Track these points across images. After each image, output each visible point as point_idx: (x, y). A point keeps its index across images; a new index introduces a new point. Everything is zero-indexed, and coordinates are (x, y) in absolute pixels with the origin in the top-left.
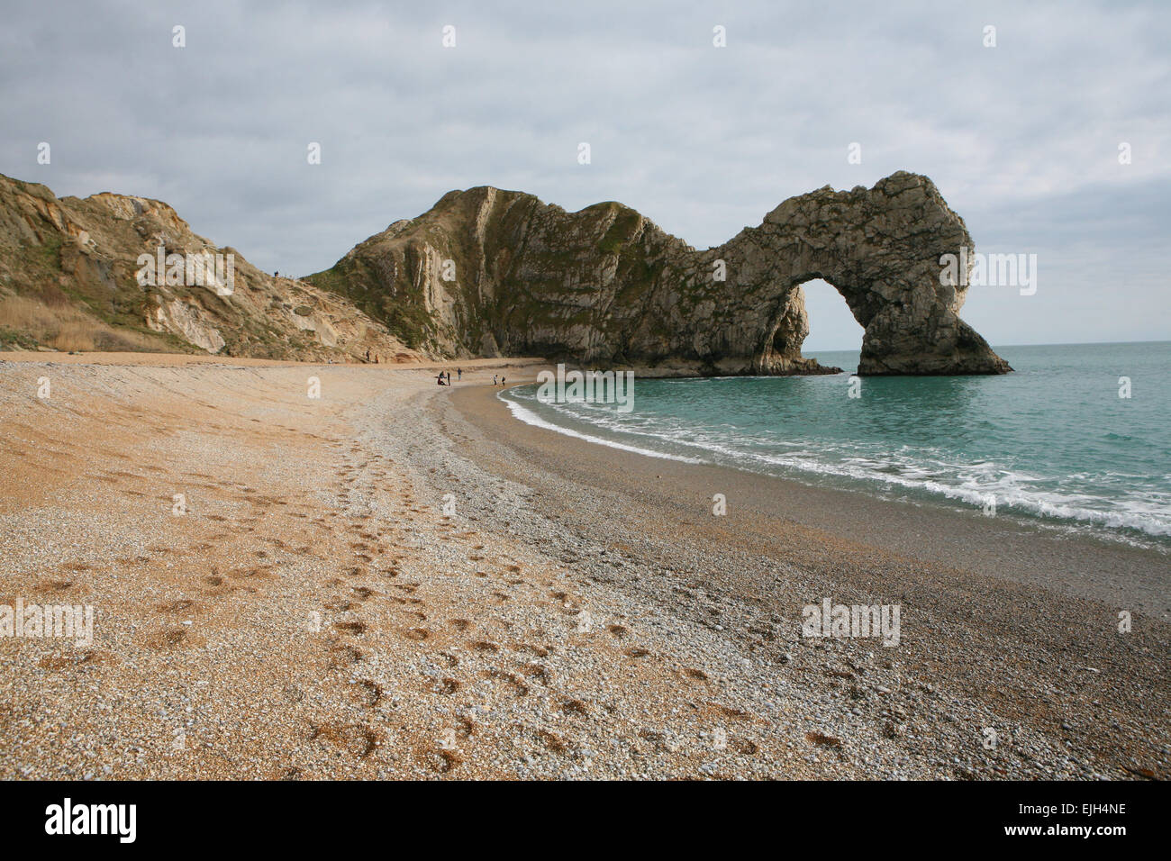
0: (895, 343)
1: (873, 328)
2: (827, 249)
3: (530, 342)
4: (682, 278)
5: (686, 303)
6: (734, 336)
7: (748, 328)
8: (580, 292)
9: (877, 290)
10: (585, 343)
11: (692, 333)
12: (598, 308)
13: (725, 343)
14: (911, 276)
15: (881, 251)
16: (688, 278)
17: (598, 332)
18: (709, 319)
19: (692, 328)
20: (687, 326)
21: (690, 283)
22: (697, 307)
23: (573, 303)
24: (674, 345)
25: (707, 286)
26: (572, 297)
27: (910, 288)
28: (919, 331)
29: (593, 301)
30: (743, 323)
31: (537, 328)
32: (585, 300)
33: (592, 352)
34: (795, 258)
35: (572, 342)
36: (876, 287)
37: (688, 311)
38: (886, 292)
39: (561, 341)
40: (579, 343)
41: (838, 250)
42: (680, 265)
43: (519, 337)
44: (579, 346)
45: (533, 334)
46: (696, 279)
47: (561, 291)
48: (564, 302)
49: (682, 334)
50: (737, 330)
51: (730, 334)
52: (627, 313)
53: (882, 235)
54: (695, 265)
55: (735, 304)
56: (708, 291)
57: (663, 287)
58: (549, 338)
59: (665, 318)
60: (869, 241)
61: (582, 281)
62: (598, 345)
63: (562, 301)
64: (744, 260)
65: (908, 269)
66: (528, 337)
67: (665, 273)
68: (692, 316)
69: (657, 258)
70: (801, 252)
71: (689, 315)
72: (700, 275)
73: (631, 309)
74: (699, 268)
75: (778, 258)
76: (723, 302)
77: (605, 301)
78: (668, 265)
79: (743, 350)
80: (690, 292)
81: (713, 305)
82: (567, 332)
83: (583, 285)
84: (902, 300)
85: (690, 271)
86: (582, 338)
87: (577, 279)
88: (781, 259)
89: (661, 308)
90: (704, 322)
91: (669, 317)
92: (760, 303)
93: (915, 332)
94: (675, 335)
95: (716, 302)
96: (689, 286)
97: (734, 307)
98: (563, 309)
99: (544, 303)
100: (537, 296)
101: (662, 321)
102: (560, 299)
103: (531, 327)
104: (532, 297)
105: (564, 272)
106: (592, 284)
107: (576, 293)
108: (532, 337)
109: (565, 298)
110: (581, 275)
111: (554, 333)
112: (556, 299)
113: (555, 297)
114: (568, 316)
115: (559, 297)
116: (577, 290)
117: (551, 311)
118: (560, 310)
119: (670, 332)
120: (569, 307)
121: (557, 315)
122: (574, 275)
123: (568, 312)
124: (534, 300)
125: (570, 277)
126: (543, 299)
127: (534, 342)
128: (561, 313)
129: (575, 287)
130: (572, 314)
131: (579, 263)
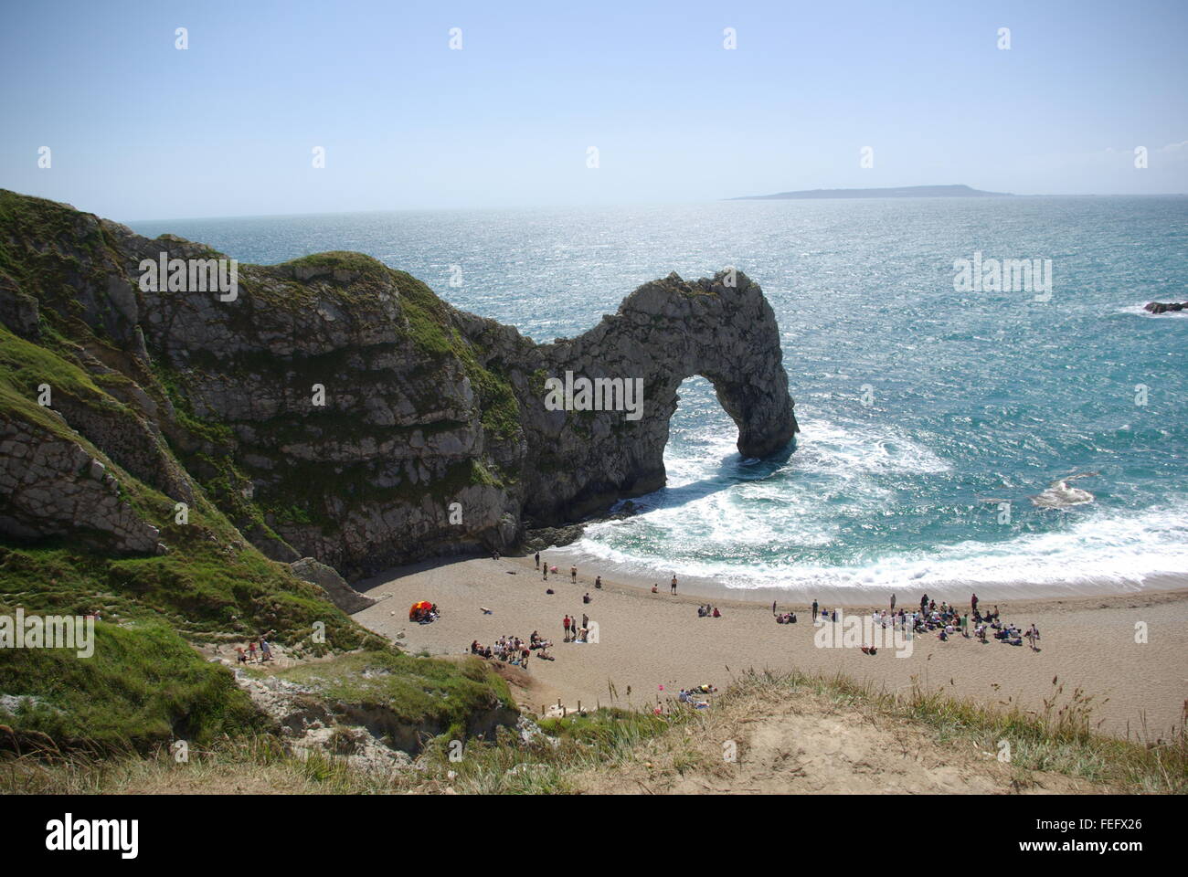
1: (759, 418)
2: (713, 346)
3: (361, 547)
7: (656, 439)
8: (429, 430)
9: (755, 384)
11: (599, 460)
13: (635, 461)
17: (495, 493)
18: (610, 437)
19: (597, 452)
20: (590, 451)
22: (594, 423)
23: (425, 452)
24: (583, 481)
26: (416, 440)
29: (469, 443)
31: (367, 515)
34: (683, 355)
36: (753, 381)
37: (586, 431)
38: (763, 386)
40: (487, 516)
41: (721, 346)
44: (488, 523)
45: (361, 531)
47: (381, 434)
48: (399, 453)
49: (587, 462)
50: (644, 444)
51: (638, 451)
58: (409, 528)
59: (555, 446)
61: (421, 411)
63: (392, 452)
64: (622, 357)
66: (349, 539)
68: (593, 436)
70: (689, 349)
71: (589, 436)
75: (666, 355)
78: (513, 367)
83: (429, 415)
84: (772, 390)
86: (489, 508)
87: (408, 407)
88: (669, 356)
89: (540, 432)
90: (606, 442)
91: (557, 441)
94: (577, 467)
98: (402, 466)
99: (338, 464)
100: (308, 452)
101: (551, 452)
102: (385, 448)
103: (344, 518)
104: (290, 455)
105: (356, 393)
106: (450, 414)
107: (417, 433)
108: (363, 536)
109: (397, 445)
110: (410, 397)
111: (417, 516)
112: (373, 450)
113: (368, 448)
114: (425, 476)
115: (378, 444)
116: (416, 426)
117: (375, 474)
118: (396, 469)
119: (569, 464)
120: (417, 461)
121: (397, 480)
122: (391, 399)
123: (421, 468)
124: (301, 460)
125: (382, 403)
126: (335, 456)
127: (371, 545)
128: (403, 474)
129: (410, 421)
130: (433, 473)
131: (386, 375)
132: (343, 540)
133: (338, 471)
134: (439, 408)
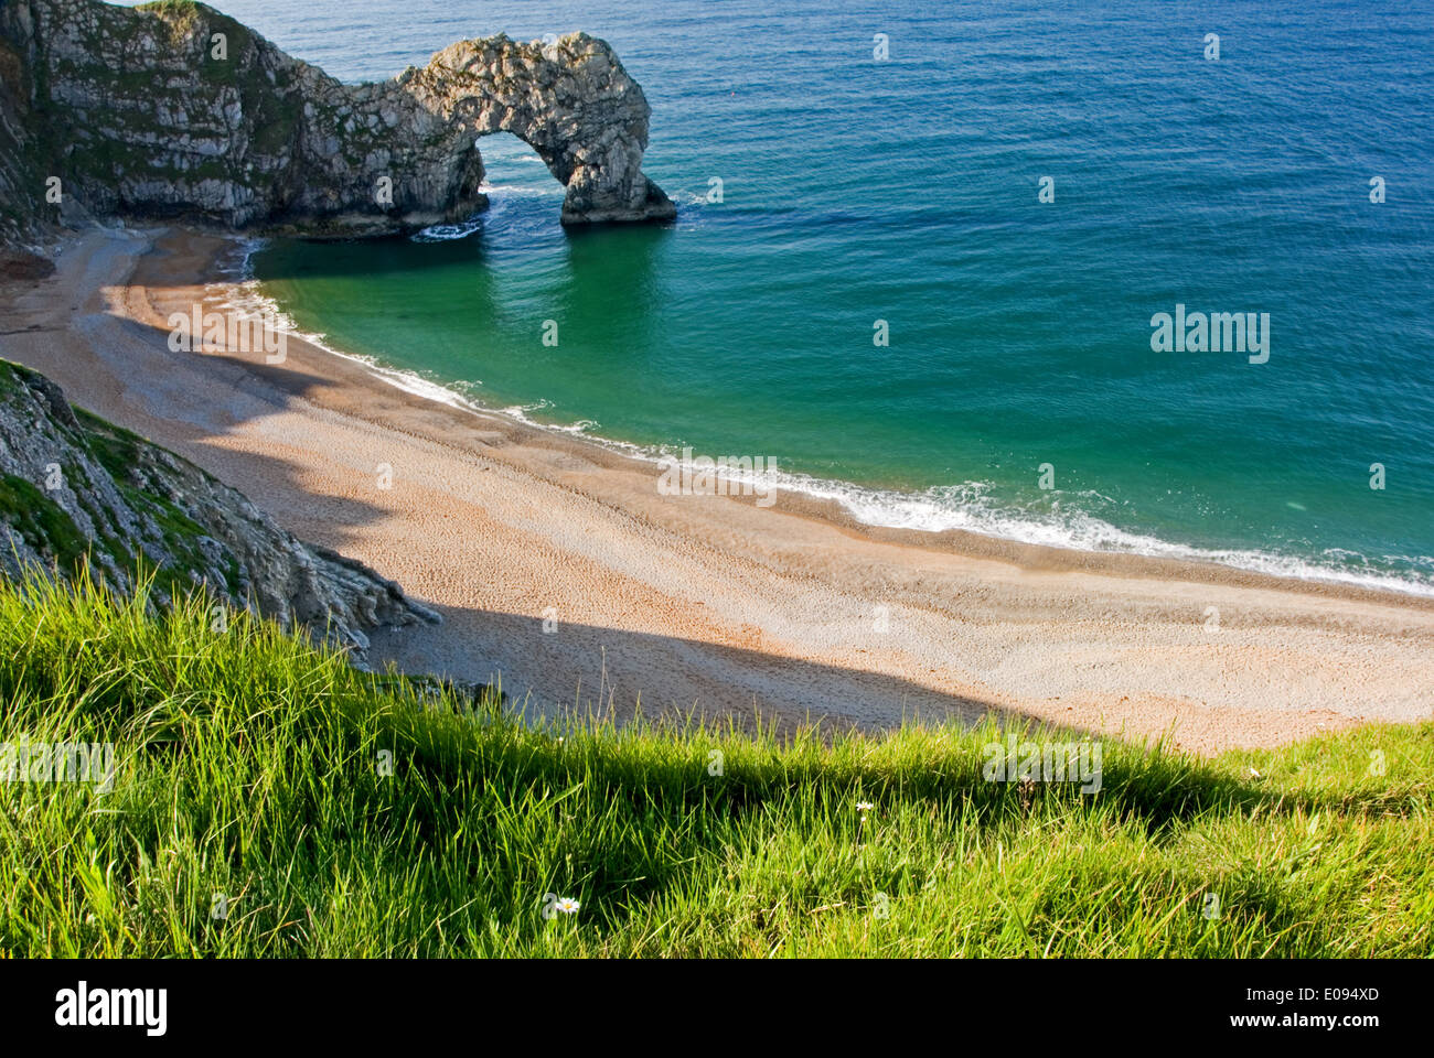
0: (597, 199)
1: (574, 187)
2: (518, 107)
3: (129, 199)
4: (337, 120)
5: (350, 150)
6: (421, 189)
8: (195, 135)
9: (573, 151)
10: (229, 203)
11: (368, 185)
12: (231, 156)
13: (410, 196)
14: (604, 140)
15: (574, 115)
16: (344, 118)
17: (242, 188)
18: (386, 170)
19: (366, 180)
20: (359, 177)
21: (350, 125)
22: (367, 156)
23: (189, 149)
24: (347, 199)
25: (374, 130)
26: (184, 140)
27: (604, 151)
28: (616, 189)
29: (223, 149)
30: (430, 177)
31: (138, 182)
32: (206, 146)
33: (242, 214)
34: (481, 111)
35: (208, 202)
36: (572, 148)
37: (358, 161)
39: (187, 199)
40: (221, 202)
41: (529, 109)
42: (326, 100)
43: (107, 193)
44: (220, 206)
45: (131, 190)
46: (355, 121)
47: (161, 131)
48: (171, 146)
49: (355, 186)
50: (424, 183)
51: (415, 187)
52: (275, 163)
53: (574, 100)
54: (347, 103)
55: (414, 154)
56: (375, 137)
57: (312, 128)
58: (165, 195)
59: (326, 168)
60: (561, 103)
61: (193, 119)
62: (247, 204)
63: (166, 144)
64: (416, 105)
65: (600, 133)
66: (123, 193)
67: (309, 110)
68: (364, 166)
69: (289, 90)
70: (488, 107)
71: (359, 166)
72: (359, 117)
73: (280, 157)
74: (354, 107)
76: (398, 151)
77: (238, 149)
78: (309, 100)
79: (435, 204)
80: (353, 138)
81: (387, 154)
82: (195, 189)
83: (198, 125)
84: (599, 162)
85: (344, 110)
86: (224, 197)
87: (184, 117)
89: (315, 154)
90: (381, 173)
91: (330, 165)
92: (447, 156)
93: (612, 191)
94: (344, 187)
95: (390, 151)
96: (349, 130)
97: (415, 158)
98: (172, 156)
99: (131, 145)
100: (114, 134)
101: (322, 171)
102: (161, 141)
103: (123, 179)
104: (103, 134)
105: (152, 102)
106: (213, 126)
107: (187, 135)
108: (132, 193)
109: (170, 141)
110: (188, 110)
111: (170, 189)
112: (153, 140)
113: (150, 138)
114: (185, 166)
115: (158, 138)
116: (188, 131)
117: (152, 157)
118: (167, 157)
119: (337, 183)
120: (183, 154)
121: (165, 164)
122: (174, 109)
123: (185, 160)
124: (109, 139)
125: (167, 112)
126: (128, 140)
127: (137, 200)
128: (171, 161)
129: (183, 127)
130: (192, 164)
131: (175, 93)
132: (119, 192)
133: (129, 150)
134: (206, 121)
